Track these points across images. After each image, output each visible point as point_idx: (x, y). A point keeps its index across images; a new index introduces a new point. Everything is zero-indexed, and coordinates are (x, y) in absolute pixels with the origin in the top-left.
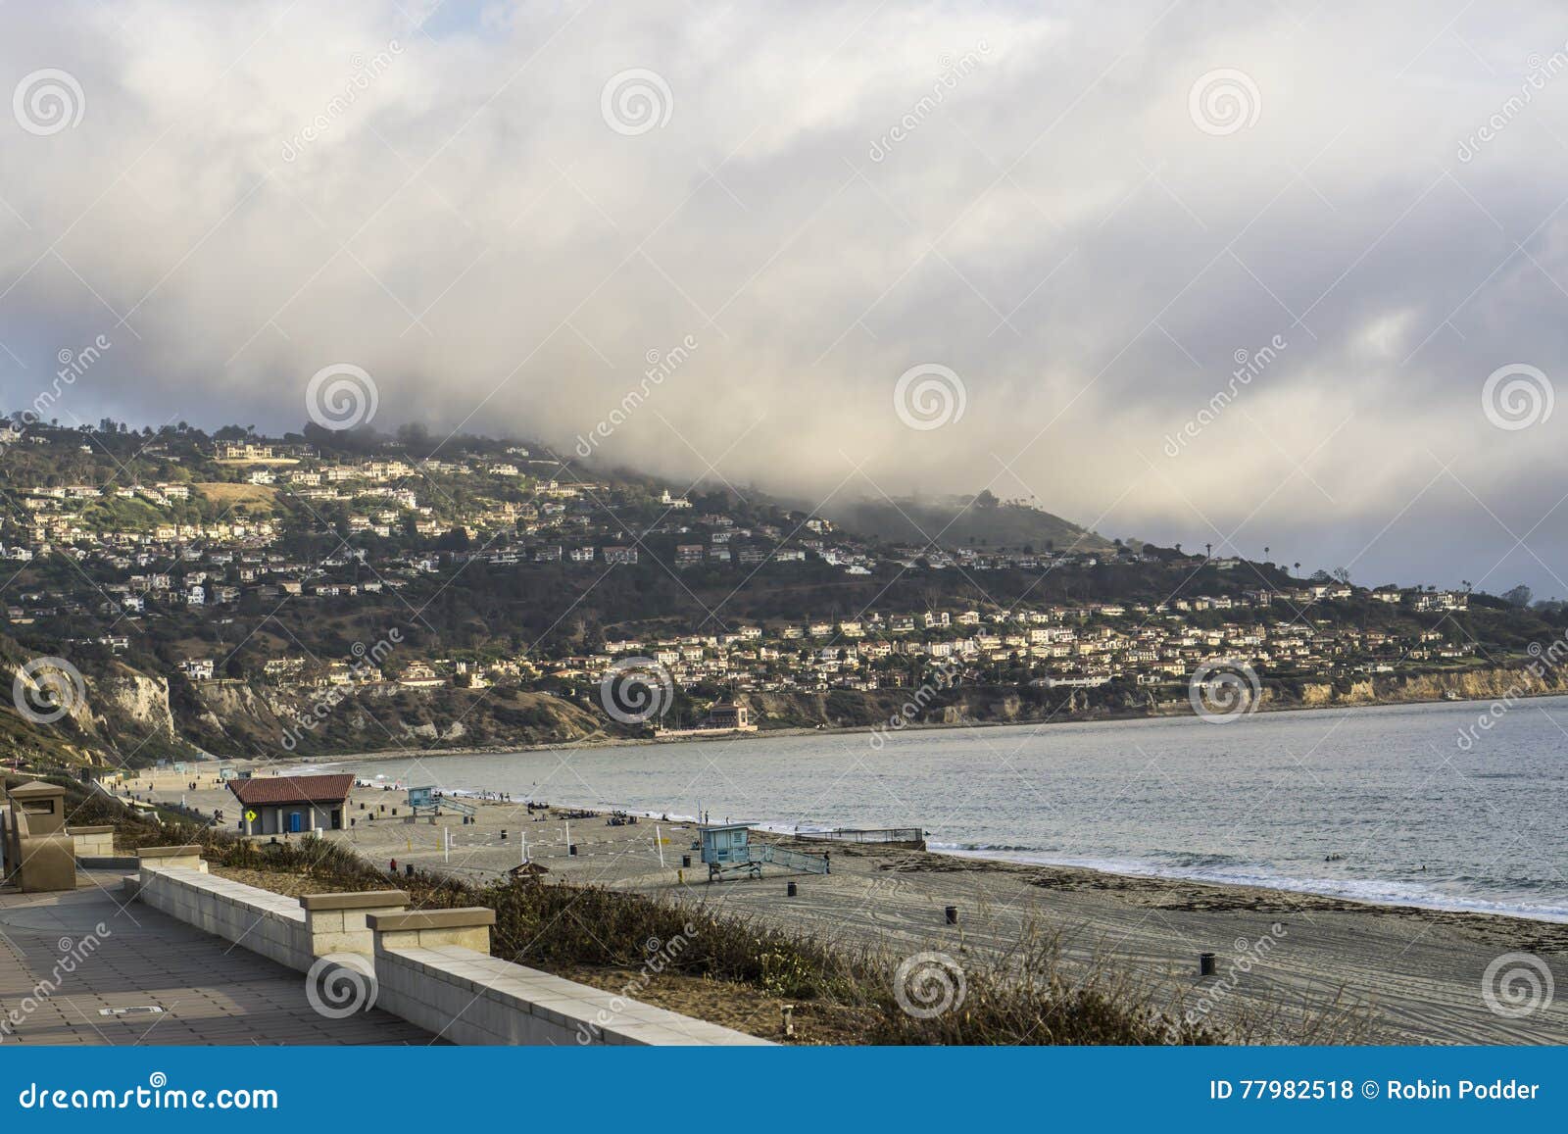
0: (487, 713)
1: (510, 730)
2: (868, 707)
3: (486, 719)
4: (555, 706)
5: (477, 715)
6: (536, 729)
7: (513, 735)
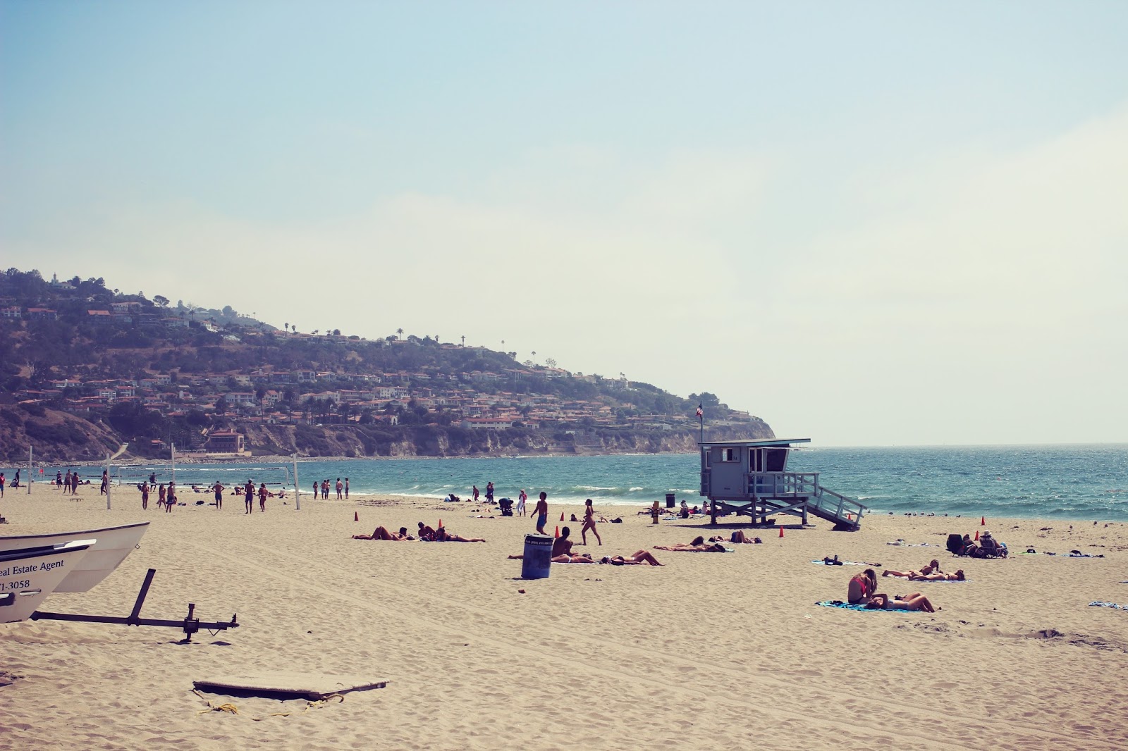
0: (19, 428)
1: (43, 445)
2: (328, 440)
3: (19, 435)
4: (81, 425)
5: (9, 429)
6: (68, 446)
7: (49, 452)
